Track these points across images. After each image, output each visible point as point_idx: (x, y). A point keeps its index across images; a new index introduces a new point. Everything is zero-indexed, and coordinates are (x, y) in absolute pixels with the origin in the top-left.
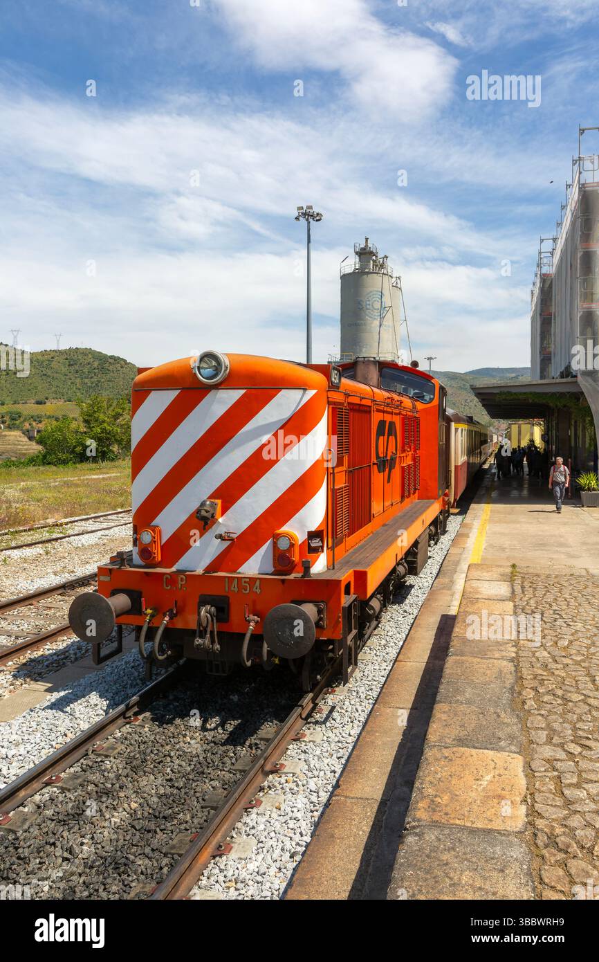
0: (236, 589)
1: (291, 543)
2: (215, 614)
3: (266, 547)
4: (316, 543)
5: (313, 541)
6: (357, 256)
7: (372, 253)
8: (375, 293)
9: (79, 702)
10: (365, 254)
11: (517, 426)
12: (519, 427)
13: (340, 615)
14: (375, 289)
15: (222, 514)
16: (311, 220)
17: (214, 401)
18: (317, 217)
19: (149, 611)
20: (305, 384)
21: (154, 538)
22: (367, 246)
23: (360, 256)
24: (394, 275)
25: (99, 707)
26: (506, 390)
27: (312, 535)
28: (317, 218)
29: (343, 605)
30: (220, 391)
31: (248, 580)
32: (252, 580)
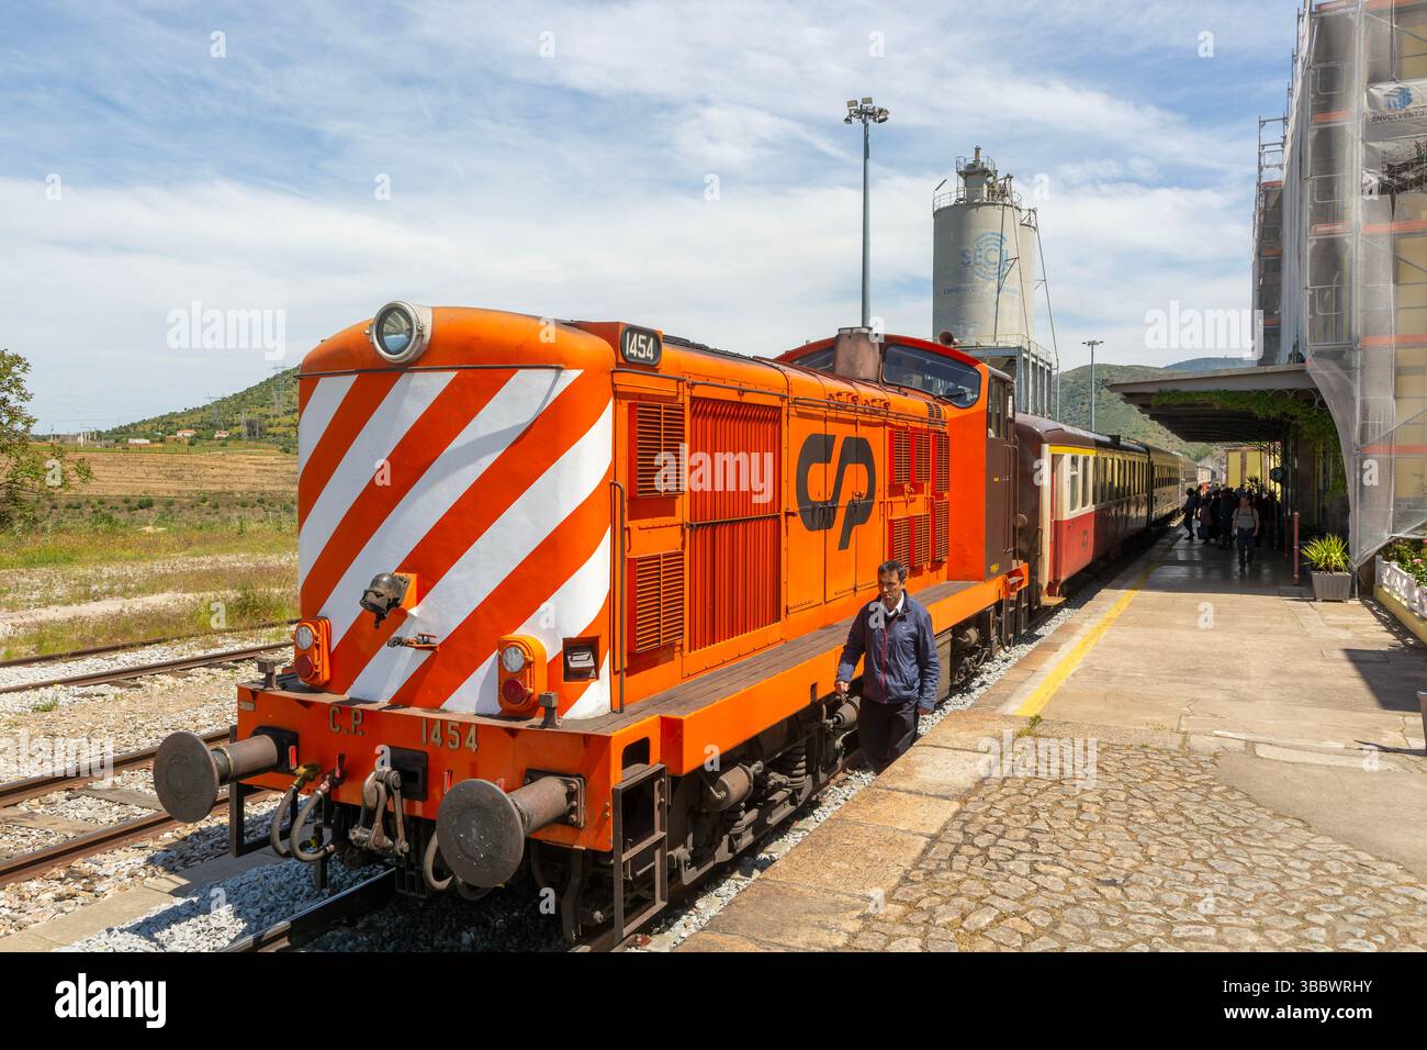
0: (439, 741)
1: (526, 659)
2: (398, 785)
3: (487, 668)
4: (581, 661)
5: (575, 658)
6: (961, 179)
7: (986, 172)
8: (990, 236)
9: (193, 921)
10: (974, 174)
11: (1239, 454)
12: (1243, 457)
13: (608, 804)
14: (990, 230)
15: (419, 600)
16: (870, 121)
17: (406, 393)
18: (880, 115)
19: (302, 770)
20: (560, 358)
21: (316, 639)
22: (977, 160)
23: (965, 178)
24: (1025, 206)
25: (225, 933)
26: (1169, 387)
27: (572, 646)
28: (881, 117)
29: (613, 785)
30: (417, 374)
31: (458, 725)
32: (464, 727)
